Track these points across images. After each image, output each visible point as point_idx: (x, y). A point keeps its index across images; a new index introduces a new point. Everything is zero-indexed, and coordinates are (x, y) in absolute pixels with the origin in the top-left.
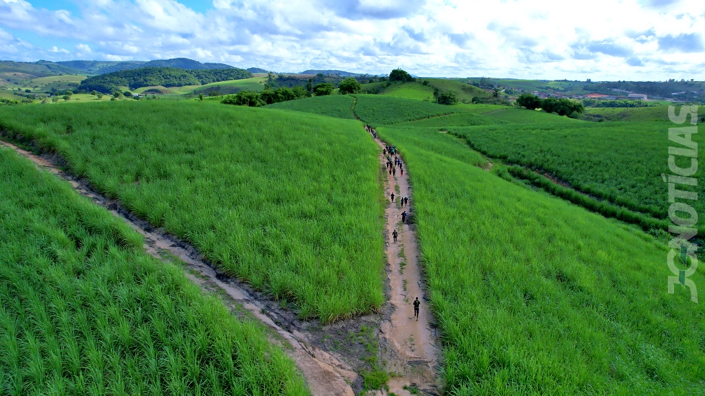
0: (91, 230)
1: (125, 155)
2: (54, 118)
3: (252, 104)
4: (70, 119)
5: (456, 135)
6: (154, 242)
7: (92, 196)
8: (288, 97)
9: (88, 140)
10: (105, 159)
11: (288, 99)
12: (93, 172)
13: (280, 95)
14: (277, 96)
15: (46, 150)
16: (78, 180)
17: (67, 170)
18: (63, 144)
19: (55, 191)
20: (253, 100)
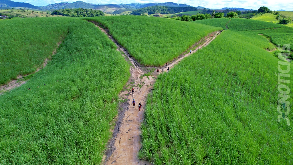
0: (107, 45)
1: (123, 30)
2: (110, 20)
3: (187, 20)
4: (114, 20)
5: (267, 36)
6: (120, 49)
7: (112, 39)
8: (202, 18)
9: (116, 25)
10: (117, 30)
11: (202, 19)
12: (114, 33)
13: (199, 17)
14: (198, 18)
15: (106, 28)
16: (110, 36)
17: (109, 33)
18: (109, 26)
19: (103, 37)
20: (188, 19)
